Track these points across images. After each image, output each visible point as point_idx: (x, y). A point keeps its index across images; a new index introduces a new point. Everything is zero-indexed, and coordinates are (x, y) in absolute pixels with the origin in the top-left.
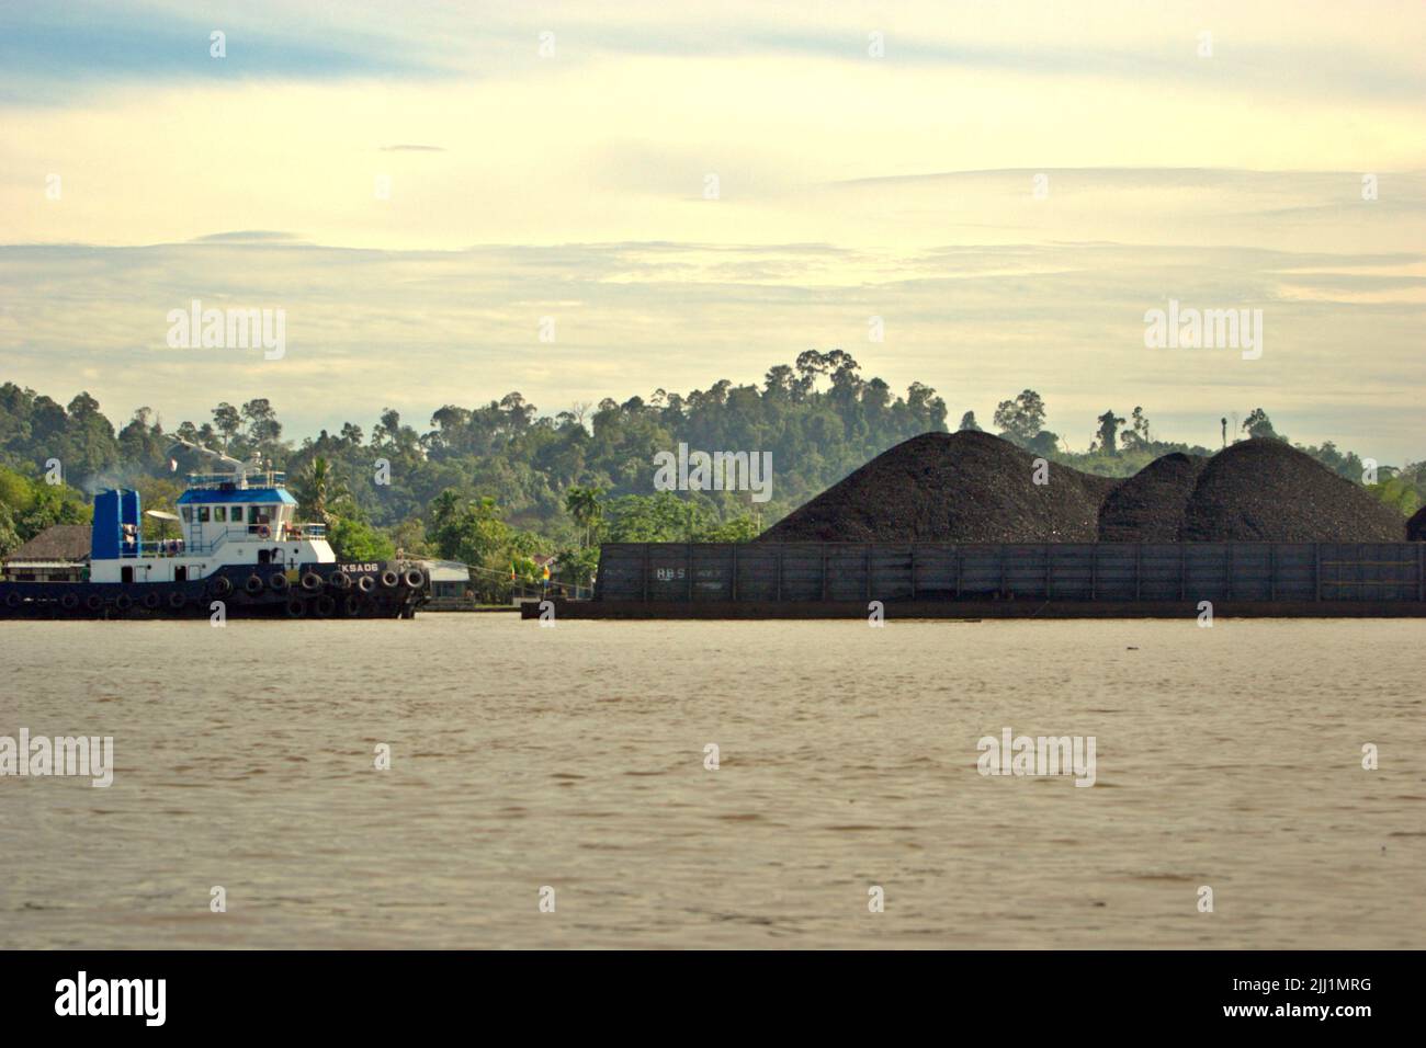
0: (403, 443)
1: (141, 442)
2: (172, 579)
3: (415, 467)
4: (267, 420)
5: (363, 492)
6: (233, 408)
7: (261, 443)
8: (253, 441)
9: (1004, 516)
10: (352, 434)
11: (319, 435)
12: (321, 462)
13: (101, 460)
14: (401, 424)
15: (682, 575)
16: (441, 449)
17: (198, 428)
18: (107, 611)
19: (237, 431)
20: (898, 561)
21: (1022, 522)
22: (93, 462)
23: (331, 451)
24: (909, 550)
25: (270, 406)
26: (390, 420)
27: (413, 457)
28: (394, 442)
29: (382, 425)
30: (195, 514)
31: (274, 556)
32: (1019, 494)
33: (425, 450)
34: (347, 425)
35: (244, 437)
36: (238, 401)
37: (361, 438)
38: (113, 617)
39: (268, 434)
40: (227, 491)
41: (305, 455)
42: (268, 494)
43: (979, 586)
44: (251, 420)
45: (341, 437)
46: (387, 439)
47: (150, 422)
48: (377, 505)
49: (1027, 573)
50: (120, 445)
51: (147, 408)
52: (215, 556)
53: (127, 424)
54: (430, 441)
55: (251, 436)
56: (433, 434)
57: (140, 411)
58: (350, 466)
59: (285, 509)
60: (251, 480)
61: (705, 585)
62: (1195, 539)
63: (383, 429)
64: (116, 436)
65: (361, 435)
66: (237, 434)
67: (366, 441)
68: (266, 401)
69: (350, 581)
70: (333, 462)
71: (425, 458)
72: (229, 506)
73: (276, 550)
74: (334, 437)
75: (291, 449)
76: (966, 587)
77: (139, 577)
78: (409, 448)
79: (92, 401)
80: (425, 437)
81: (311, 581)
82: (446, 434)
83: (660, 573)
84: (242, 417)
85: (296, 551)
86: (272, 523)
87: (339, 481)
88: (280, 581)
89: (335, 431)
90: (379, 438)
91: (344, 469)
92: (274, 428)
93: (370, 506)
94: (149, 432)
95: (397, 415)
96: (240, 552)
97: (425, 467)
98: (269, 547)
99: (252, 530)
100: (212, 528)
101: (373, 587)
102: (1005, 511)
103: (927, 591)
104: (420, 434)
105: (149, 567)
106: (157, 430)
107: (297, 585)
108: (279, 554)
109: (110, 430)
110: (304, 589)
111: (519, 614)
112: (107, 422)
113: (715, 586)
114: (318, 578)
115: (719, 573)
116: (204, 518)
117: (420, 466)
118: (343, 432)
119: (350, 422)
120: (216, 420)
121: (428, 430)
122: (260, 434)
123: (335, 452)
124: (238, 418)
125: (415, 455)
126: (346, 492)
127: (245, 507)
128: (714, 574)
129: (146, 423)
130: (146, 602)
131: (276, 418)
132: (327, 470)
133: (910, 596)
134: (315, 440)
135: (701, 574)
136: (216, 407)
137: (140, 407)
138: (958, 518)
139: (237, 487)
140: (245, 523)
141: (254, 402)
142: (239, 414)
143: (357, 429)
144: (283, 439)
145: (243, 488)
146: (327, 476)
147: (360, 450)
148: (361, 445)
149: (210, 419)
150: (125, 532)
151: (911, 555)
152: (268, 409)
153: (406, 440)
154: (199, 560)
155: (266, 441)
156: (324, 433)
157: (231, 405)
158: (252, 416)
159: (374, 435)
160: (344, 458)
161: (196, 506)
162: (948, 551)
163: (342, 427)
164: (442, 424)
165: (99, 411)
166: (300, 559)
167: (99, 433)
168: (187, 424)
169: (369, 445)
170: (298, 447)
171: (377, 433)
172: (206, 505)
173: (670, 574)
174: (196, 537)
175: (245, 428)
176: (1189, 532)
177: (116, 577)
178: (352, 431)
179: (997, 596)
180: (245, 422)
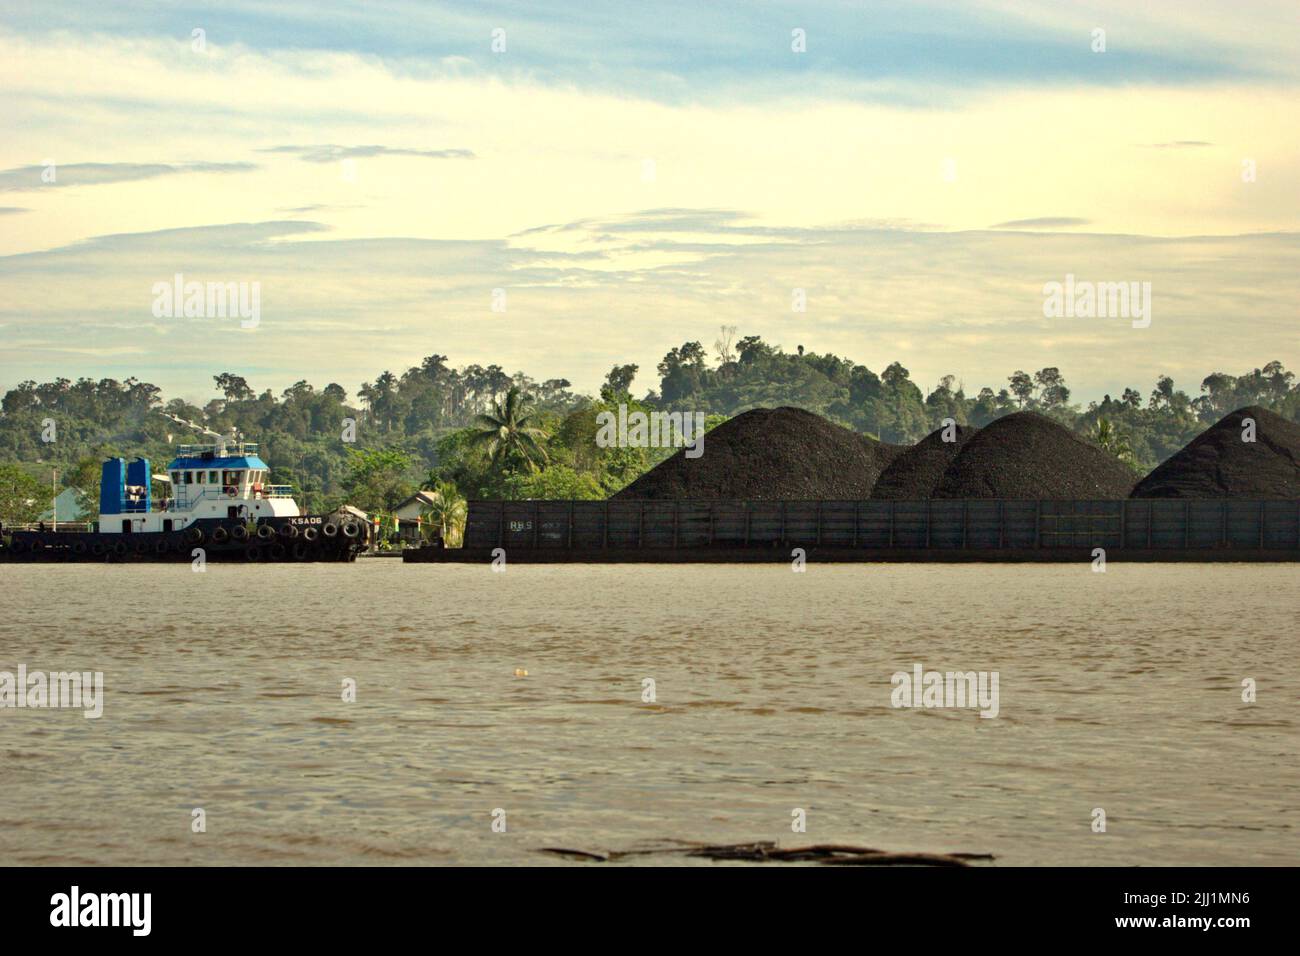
0: (1177, 406)
1: (946, 406)
2: (162, 529)
3: (1187, 428)
4: (1057, 386)
5: (1142, 449)
6: (1026, 376)
7: (1052, 407)
8: (1045, 404)
9: (792, 477)
10: (1131, 399)
11: (1103, 399)
12: (1105, 423)
13: (911, 422)
14: (1175, 390)
15: (530, 527)
16: (1210, 411)
17: (997, 394)
18: (108, 556)
19: (1030, 396)
20: (702, 515)
21: (806, 483)
22: (904, 423)
23: (1113, 413)
24: (708, 506)
25: (1060, 373)
26: (1166, 386)
27: (1185, 418)
28: (1169, 405)
29: (1159, 390)
30: (182, 477)
31: (240, 511)
32: (811, 460)
33: (1196, 413)
34: (1128, 391)
35: (1037, 401)
36: (1031, 371)
37: (1140, 402)
38: (113, 560)
39: (1058, 398)
40: (208, 458)
41: (1091, 417)
42: (239, 461)
43: (766, 536)
44: (1043, 387)
45: (1122, 401)
46: (1163, 403)
47: (954, 388)
48: (1154, 461)
49: (803, 525)
50: (928, 408)
51: (949, 376)
52: (194, 511)
53: (933, 390)
54: (1200, 404)
55: (1043, 400)
56: (1203, 398)
57: (945, 379)
58: (1130, 427)
59: (252, 473)
60: (229, 449)
61: (548, 535)
62: (944, 497)
63: (1160, 394)
64: (924, 400)
65: (1140, 399)
66: (1031, 399)
67: (1144, 404)
68: (1056, 370)
69: (297, 532)
70: (1114, 424)
71: (1196, 419)
72: (207, 471)
73: (241, 506)
74: (1116, 401)
75: (1078, 412)
76: (755, 536)
77: (136, 528)
78: (1182, 411)
79: (903, 370)
80: (1196, 401)
81: (265, 532)
82: (1214, 398)
83: (513, 525)
84: (1035, 384)
85: (258, 507)
86: (240, 485)
87: (1121, 440)
88: (240, 531)
89: (1117, 396)
90: (1156, 402)
91: (1125, 429)
92: (1064, 394)
93: (1148, 462)
94: (953, 397)
95: (1172, 381)
96: (214, 508)
97: (1197, 427)
98: (236, 503)
99: (225, 490)
100: (194, 488)
101: (316, 536)
102: (794, 474)
103: (722, 541)
104: (1192, 398)
105: (144, 520)
106: (960, 395)
107: (253, 536)
108: (244, 509)
109: (919, 395)
110: (259, 537)
111: (401, 559)
112: (916, 388)
113: (555, 536)
114: (271, 529)
115: (558, 525)
116: (188, 479)
117: (1192, 427)
118: (1124, 397)
119: (1130, 388)
120: (1012, 386)
121: (1199, 394)
122: (1051, 399)
123: (1117, 415)
124: (1031, 385)
125: (1187, 417)
126: (1127, 450)
127: (220, 471)
128: (555, 525)
129: (951, 389)
130: (137, 548)
131: (1065, 385)
132: (1110, 431)
133: (707, 544)
134: (1099, 404)
135: (545, 526)
136: (1012, 375)
137: (944, 375)
138: (755, 480)
139: (217, 456)
140: (220, 485)
141: (1045, 370)
142: (1032, 380)
143: (1136, 394)
144: (1071, 403)
145: (222, 456)
146: (1111, 435)
147: (1139, 412)
148: (1140, 408)
149: (1007, 385)
150: (130, 492)
151: (709, 510)
152: (1058, 376)
153: (1179, 404)
154: (183, 515)
155: (1057, 405)
156: (1107, 397)
157: (1025, 372)
158: (1044, 382)
159: (1152, 399)
160: (1125, 420)
161: (182, 471)
162: (738, 507)
163: (1124, 393)
164: (1212, 390)
165: (908, 379)
166: (258, 514)
167: (908, 398)
168: (987, 390)
169: (1147, 407)
170: (1084, 410)
171: (1155, 397)
172: (190, 470)
173: (521, 526)
174: (182, 496)
175: (1038, 393)
176: (943, 491)
177: (118, 528)
178: (1132, 396)
179: (775, 544)
180: (1037, 388)
